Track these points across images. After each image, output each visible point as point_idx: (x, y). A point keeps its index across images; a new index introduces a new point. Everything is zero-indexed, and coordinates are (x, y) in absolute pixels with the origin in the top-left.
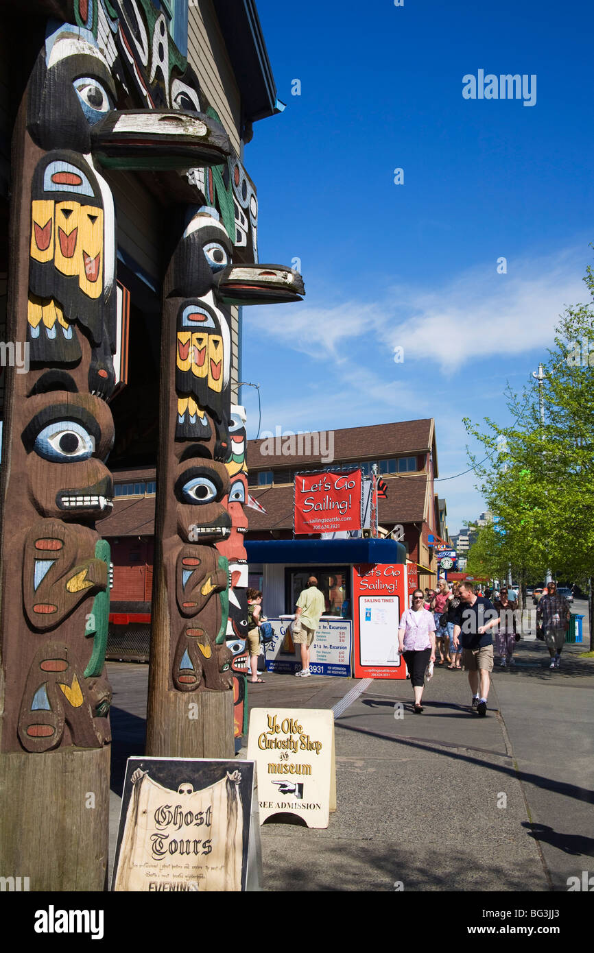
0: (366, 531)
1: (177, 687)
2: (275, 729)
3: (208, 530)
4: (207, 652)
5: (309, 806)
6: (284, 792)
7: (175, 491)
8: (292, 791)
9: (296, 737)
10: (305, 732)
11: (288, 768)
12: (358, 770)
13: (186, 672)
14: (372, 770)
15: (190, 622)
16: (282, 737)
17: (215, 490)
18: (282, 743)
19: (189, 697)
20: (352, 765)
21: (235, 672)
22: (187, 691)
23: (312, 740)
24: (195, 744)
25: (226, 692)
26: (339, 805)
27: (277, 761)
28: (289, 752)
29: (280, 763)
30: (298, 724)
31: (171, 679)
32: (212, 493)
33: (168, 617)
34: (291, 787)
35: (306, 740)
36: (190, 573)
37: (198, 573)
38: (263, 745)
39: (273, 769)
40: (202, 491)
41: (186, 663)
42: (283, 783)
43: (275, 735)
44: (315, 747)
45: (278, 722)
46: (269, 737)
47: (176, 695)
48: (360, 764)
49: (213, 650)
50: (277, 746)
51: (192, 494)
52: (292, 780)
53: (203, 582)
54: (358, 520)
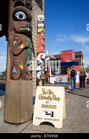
0: (73, 60)
1: (12, 79)
2: (45, 93)
3: (23, 29)
4: (22, 67)
5: (55, 120)
6: (47, 114)
7: (13, 17)
8: (50, 114)
9: (51, 96)
10: (55, 94)
11: (48, 106)
12: (72, 104)
13: (14, 74)
14: (76, 104)
15: (16, 57)
16: (47, 96)
17: (25, 16)
18: (47, 97)
19: (15, 82)
20: (71, 102)
21: (41, 79)
22: (15, 80)
23: (57, 97)
24: (17, 97)
25: (29, 81)
26: (67, 116)
27: (45, 104)
28: (49, 100)
29: (46, 104)
30: (52, 91)
31: (10, 76)
32: (24, 17)
33: (10, 56)
34: (49, 113)
35: (55, 97)
36: (16, 41)
37: (19, 42)
38: (40, 98)
39: (43, 106)
40: (21, 16)
41: (15, 70)
42: (46, 111)
43: (44, 95)
44: (58, 99)
45: (46, 91)
46: (43, 96)
47: (11, 81)
48: (73, 102)
49: (24, 67)
50: (45, 99)
51: (18, 17)
52: (50, 111)
53: (21, 44)
54: (72, 59)
